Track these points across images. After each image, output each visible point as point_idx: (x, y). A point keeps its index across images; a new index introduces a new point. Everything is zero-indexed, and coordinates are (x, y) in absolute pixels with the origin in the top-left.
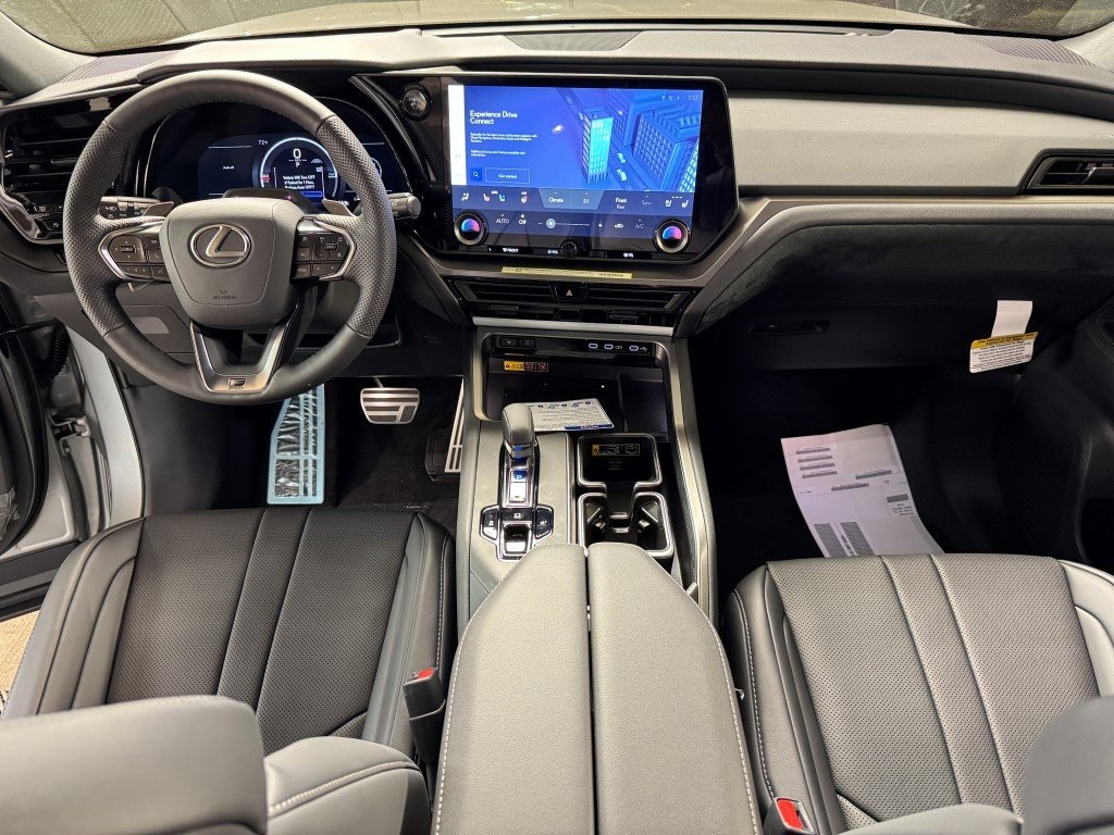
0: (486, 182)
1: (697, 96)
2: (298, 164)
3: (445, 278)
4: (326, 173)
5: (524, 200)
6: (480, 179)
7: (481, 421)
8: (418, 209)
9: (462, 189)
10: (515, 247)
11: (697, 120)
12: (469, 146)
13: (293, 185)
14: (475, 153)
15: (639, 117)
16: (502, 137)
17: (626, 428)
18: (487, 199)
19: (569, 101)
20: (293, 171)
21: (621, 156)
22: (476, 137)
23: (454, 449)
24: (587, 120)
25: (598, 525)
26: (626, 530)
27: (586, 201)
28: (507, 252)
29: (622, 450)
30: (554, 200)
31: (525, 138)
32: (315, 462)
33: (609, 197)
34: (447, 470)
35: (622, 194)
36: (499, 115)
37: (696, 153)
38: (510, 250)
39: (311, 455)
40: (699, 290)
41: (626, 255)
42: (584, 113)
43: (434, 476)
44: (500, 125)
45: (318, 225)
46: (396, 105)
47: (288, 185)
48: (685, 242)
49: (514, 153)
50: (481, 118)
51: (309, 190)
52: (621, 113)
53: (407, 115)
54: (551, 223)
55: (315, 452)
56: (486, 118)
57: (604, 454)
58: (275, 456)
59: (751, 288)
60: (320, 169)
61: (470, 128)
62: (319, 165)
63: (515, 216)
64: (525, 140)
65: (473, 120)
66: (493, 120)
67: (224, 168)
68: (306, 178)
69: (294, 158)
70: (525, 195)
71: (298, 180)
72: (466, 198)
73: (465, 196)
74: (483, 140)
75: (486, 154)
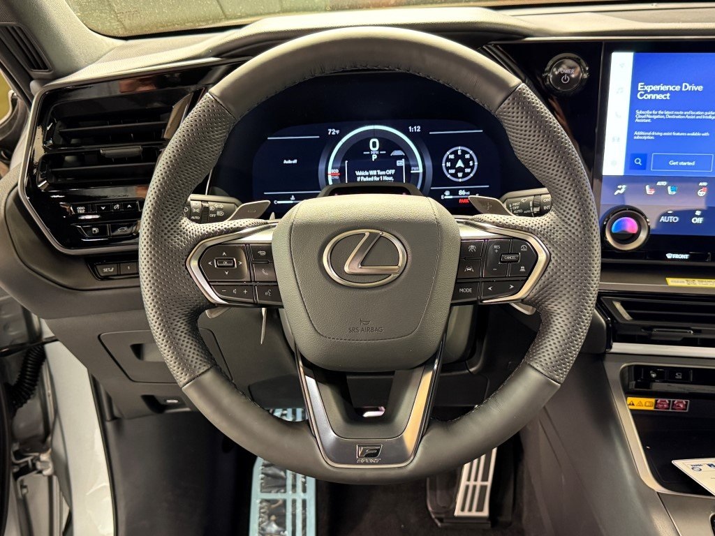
0: (652, 170)
2: (374, 157)
4: (408, 167)
5: (702, 193)
6: (643, 167)
9: (616, 181)
12: (633, 126)
14: (639, 135)
16: (679, 115)
18: (650, 192)
20: (368, 165)
22: (644, 116)
23: (467, 487)
28: (672, 259)
31: (711, 115)
34: (457, 513)
36: (678, 88)
38: (677, 256)
39: (300, 496)
43: (441, 520)
44: (678, 101)
47: (362, 182)
49: (693, 134)
50: (653, 92)
56: (659, 92)
60: (401, 163)
61: (636, 105)
62: (400, 158)
64: (710, 117)
65: (642, 95)
66: (668, 95)
67: (285, 162)
68: (383, 173)
69: (370, 150)
70: (704, 186)
71: (374, 176)
72: (621, 192)
73: (620, 189)
74: (652, 119)
75: (655, 136)
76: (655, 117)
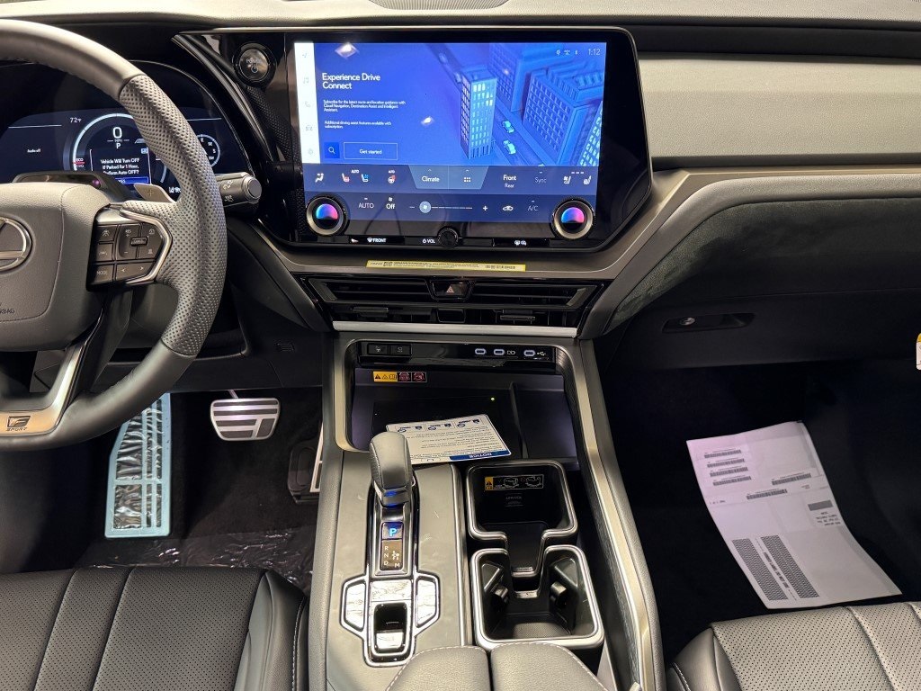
0: (345, 158)
1: (599, 50)
2: (118, 145)
3: (297, 276)
4: (153, 155)
5: (391, 180)
6: (337, 156)
7: (344, 451)
8: (257, 192)
9: (314, 168)
10: (382, 237)
11: (600, 77)
12: (322, 116)
13: (112, 170)
14: (330, 124)
15: (528, 77)
16: (362, 105)
17: (525, 454)
18: (346, 180)
19: (443, 59)
20: (114, 154)
21: (508, 124)
22: (332, 105)
24: (465, 81)
25: (498, 593)
26: (534, 594)
27: (467, 180)
28: (372, 243)
29: (522, 484)
30: (428, 179)
31: (391, 105)
32: (159, 487)
33: (495, 173)
34: (312, 489)
35: (510, 171)
36: (358, 78)
37: (600, 119)
38: (377, 240)
39: (155, 480)
40: (608, 282)
41: (517, 243)
42: (461, 73)
43: (298, 497)
44: (359, 91)
45: (124, 215)
46: (232, 70)
47: (108, 170)
48: (589, 225)
49: (377, 123)
50: (336, 82)
51: (133, 175)
52: (506, 72)
53: (245, 78)
54: (425, 207)
55: (160, 474)
56: (342, 82)
57: (500, 488)
58: (114, 481)
59: (670, 278)
60: (145, 151)
61: (322, 94)
62: (144, 146)
63: (380, 199)
64: (390, 107)
65: (326, 85)
66: (350, 85)
67: (29, 151)
68: (127, 161)
69: (113, 138)
70: (392, 174)
71: (119, 164)
72: (321, 179)
73: (320, 177)
74: (339, 108)
75: (343, 125)
76: (341, 106)
